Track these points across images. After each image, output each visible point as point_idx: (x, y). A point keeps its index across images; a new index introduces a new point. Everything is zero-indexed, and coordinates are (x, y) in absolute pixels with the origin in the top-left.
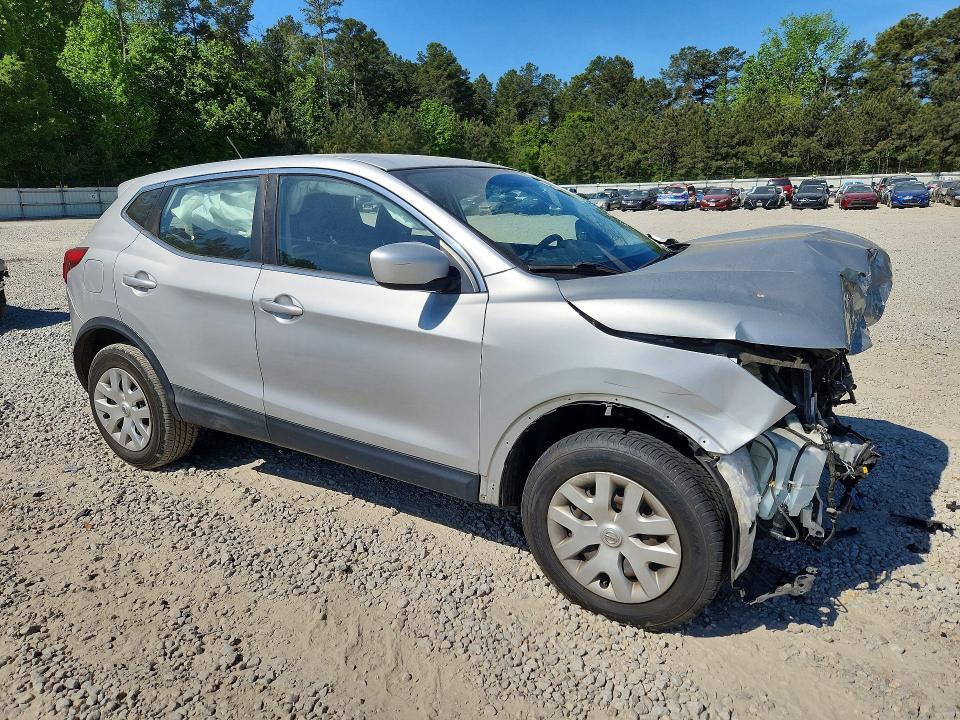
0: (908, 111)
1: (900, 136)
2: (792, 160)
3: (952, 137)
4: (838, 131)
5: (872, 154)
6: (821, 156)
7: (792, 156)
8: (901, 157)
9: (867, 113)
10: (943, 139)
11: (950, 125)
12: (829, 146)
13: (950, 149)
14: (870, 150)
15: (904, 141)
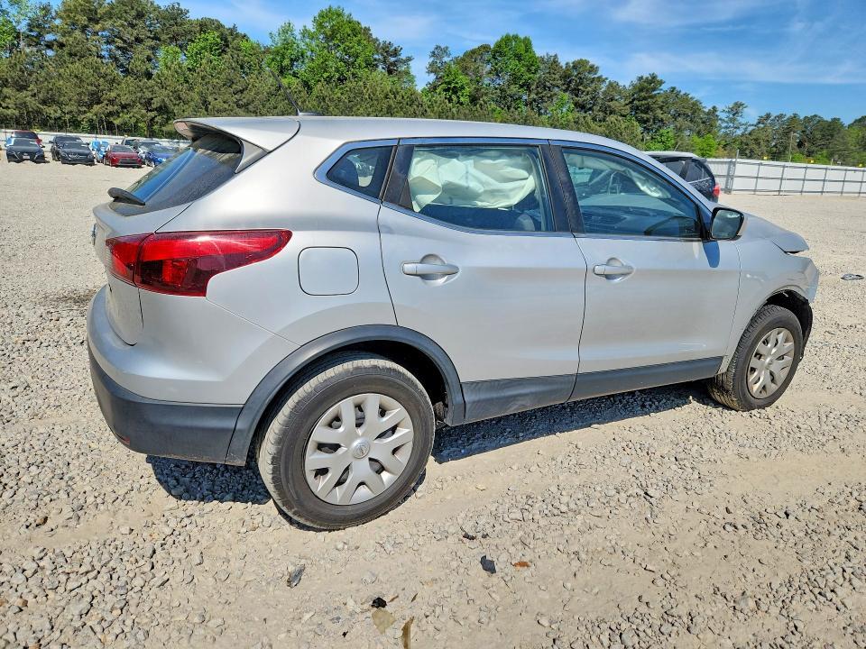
0: (113, 81)
1: (111, 102)
2: (9, 112)
3: (156, 109)
4: (51, 89)
5: (89, 115)
6: (39, 112)
7: (7, 108)
8: (117, 122)
9: (76, 77)
10: (148, 111)
11: (152, 99)
12: (44, 102)
13: (156, 119)
14: (85, 112)
15: (116, 107)
